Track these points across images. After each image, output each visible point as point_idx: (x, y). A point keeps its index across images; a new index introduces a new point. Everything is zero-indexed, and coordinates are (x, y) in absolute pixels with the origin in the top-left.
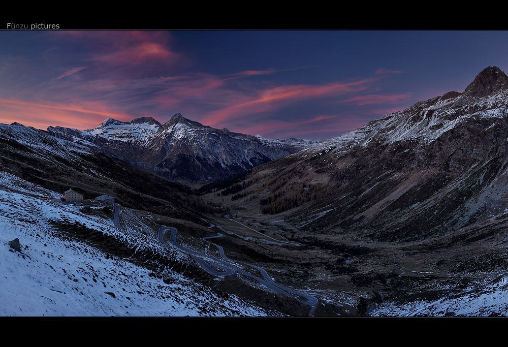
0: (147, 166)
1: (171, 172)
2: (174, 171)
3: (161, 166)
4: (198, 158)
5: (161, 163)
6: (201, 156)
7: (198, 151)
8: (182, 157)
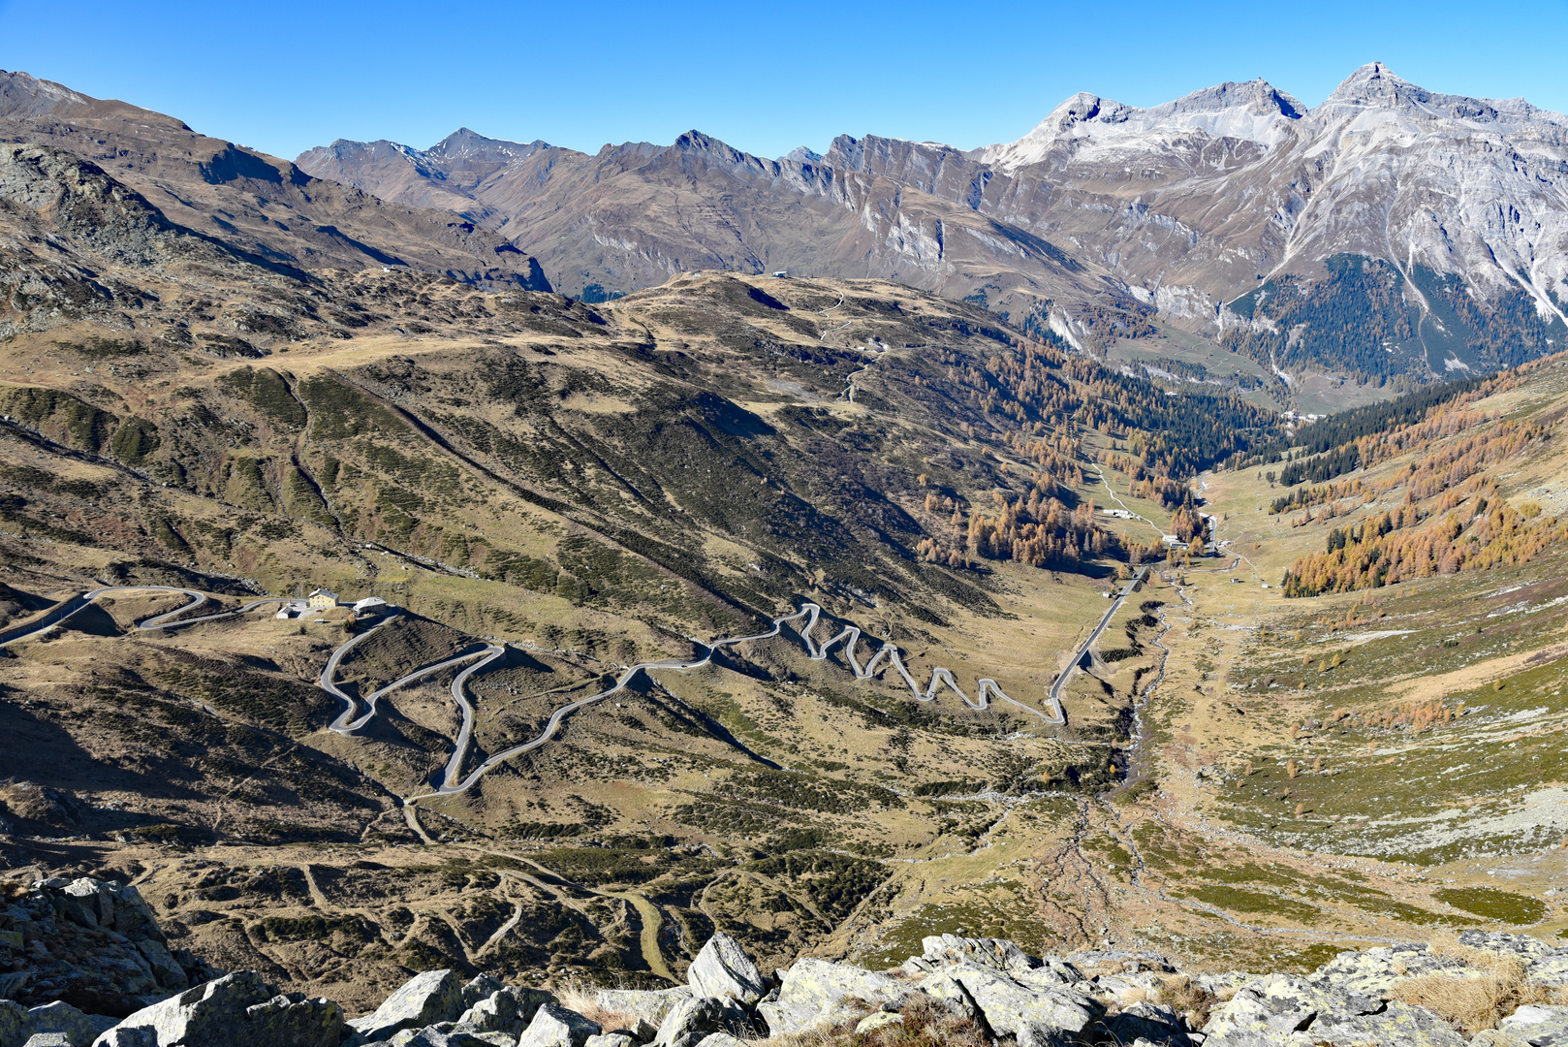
0: (1191, 308)
1: (1283, 332)
2: (1295, 334)
3: (1245, 307)
4: (1424, 275)
5: (1251, 295)
6: (1442, 264)
7: (1426, 243)
8: (1348, 273)
